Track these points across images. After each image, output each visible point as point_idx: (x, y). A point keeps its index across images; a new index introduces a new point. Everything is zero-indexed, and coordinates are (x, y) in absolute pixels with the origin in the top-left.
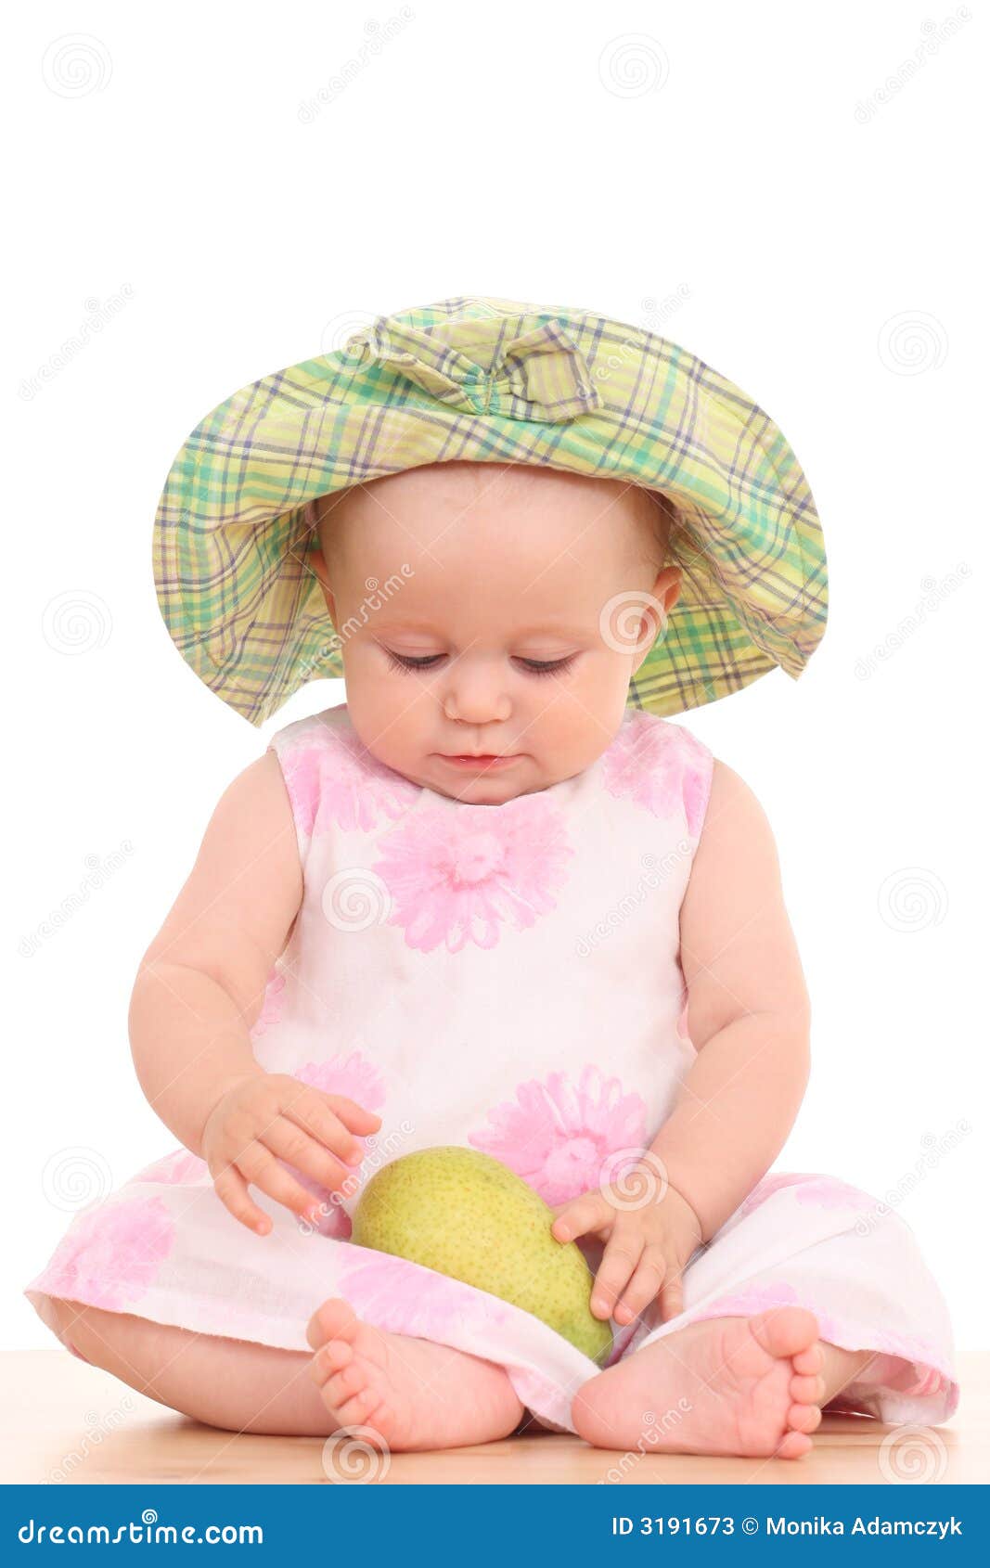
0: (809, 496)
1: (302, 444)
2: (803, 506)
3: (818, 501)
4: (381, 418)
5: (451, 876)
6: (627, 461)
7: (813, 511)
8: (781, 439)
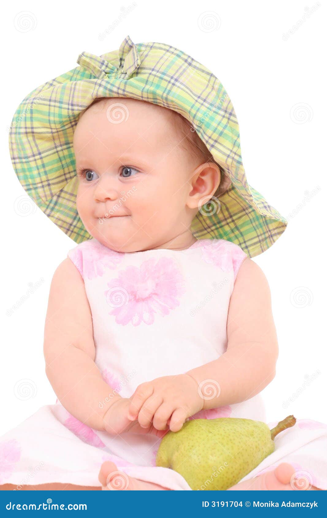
0: (233, 110)
1: (51, 97)
2: (231, 114)
3: (236, 112)
4: (76, 84)
5: (135, 296)
6: (152, 89)
7: (235, 116)
8: (221, 86)
